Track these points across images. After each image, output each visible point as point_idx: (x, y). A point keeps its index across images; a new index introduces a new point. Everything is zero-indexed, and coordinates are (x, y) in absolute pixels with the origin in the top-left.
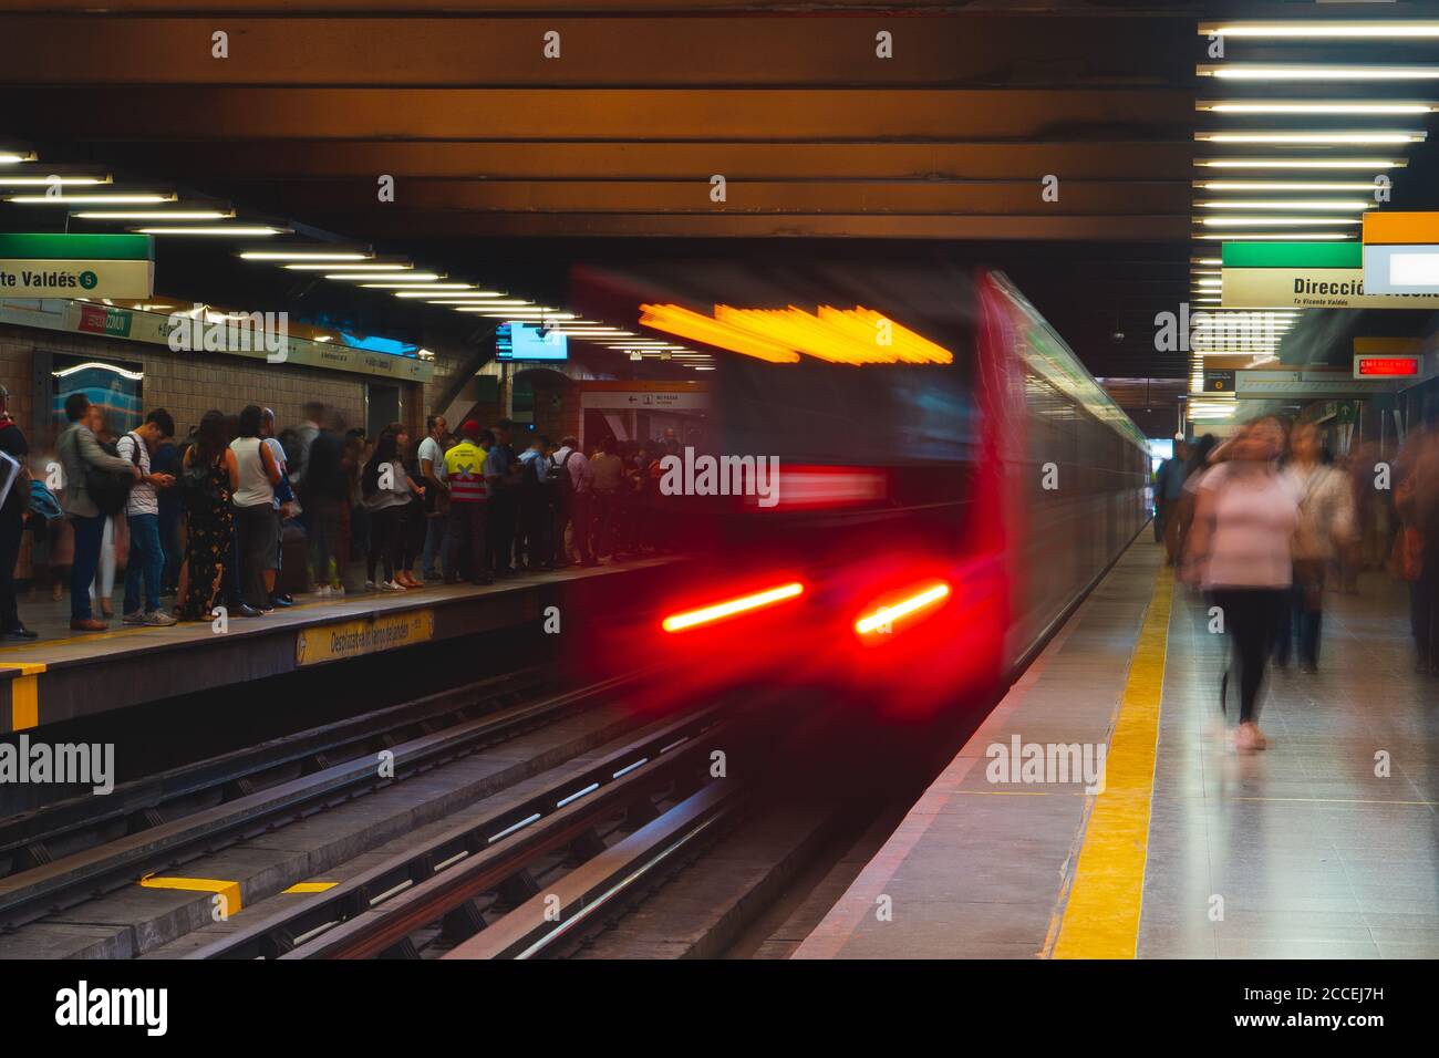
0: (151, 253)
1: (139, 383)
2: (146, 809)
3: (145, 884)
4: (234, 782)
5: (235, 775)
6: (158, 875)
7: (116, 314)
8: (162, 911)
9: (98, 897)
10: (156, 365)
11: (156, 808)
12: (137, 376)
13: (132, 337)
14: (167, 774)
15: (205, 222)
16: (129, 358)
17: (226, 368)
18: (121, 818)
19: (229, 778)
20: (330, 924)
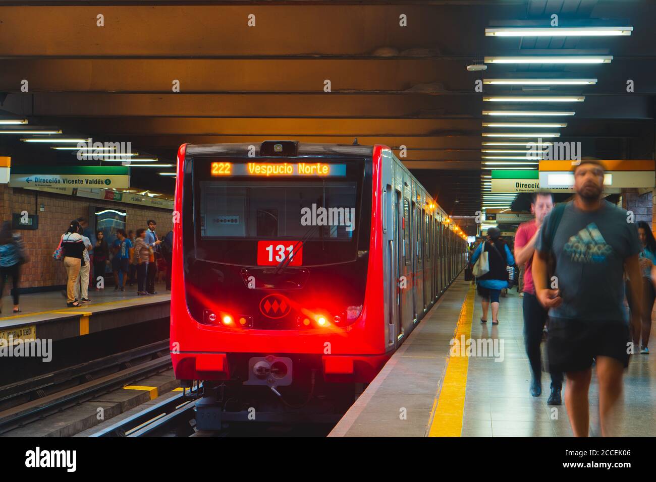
0: (129, 173)
1: (125, 217)
2: (126, 362)
3: (125, 388)
4: (156, 353)
5: (156, 351)
6: (129, 385)
7: (117, 193)
8: (130, 397)
9: (109, 393)
10: (131, 211)
11: (129, 362)
12: (124, 214)
13: (123, 201)
14: (133, 350)
15: (148, 163)
16: (121, 208)
17: (154, 212)
18: (117, 365)
19: (154, 352)
20: (188, 402)
